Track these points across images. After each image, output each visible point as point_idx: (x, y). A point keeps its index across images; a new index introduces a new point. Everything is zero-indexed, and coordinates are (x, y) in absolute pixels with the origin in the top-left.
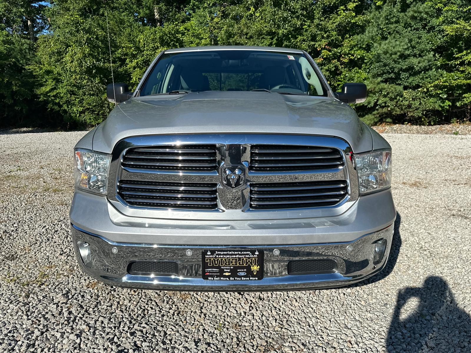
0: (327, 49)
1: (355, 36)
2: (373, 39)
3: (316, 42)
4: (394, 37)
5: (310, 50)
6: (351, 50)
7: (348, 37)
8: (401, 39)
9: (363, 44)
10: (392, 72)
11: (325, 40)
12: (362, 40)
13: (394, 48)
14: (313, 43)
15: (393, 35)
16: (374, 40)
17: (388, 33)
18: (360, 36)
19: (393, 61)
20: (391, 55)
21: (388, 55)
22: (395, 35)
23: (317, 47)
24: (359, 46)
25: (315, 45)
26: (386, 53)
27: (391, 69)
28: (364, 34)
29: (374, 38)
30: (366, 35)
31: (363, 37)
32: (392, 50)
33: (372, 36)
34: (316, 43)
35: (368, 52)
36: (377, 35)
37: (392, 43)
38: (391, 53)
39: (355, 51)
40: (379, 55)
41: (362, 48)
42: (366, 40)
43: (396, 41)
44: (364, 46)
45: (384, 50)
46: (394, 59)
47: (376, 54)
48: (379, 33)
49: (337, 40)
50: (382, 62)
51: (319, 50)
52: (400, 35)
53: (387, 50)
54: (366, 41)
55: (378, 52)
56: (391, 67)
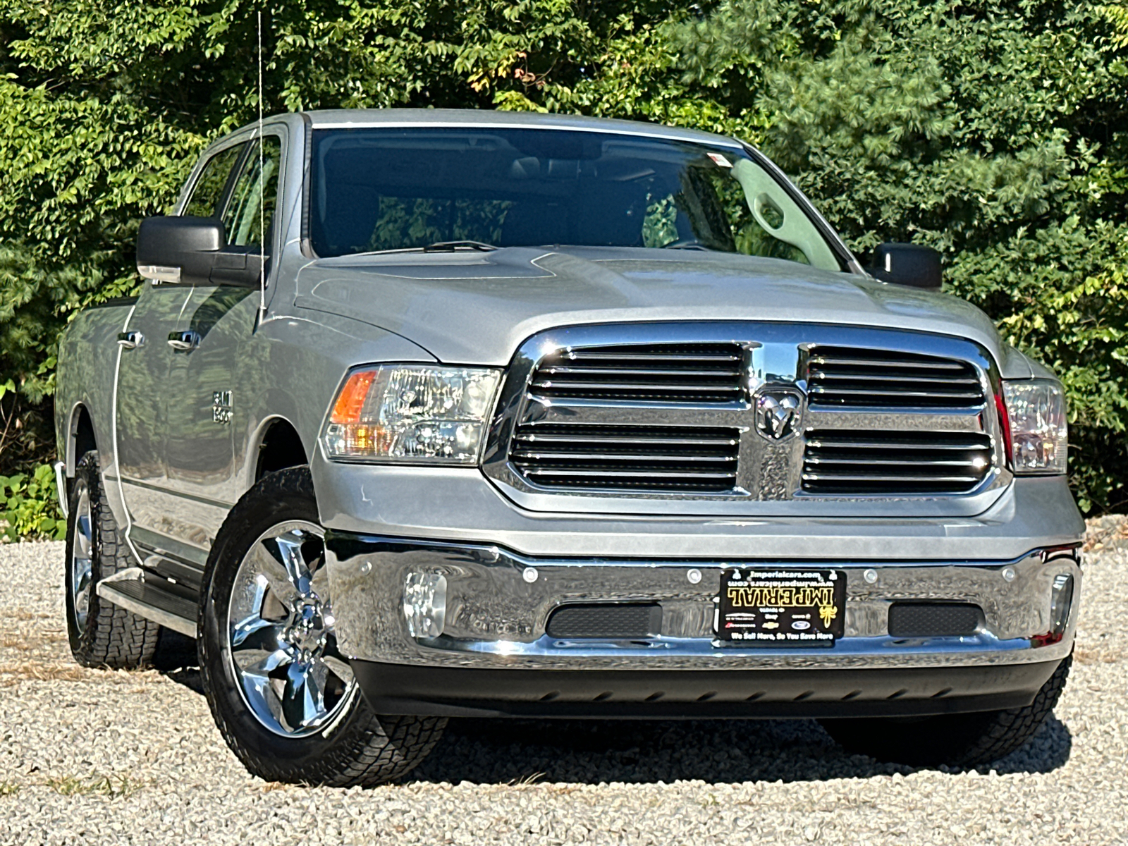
0: (518, 86)
1: (666, 29)
2: (760, 49)
3: (459, 41)
4: (867, 44)
5: (419, 85)
6: (647, 97)
7: (629, 27)
8: (902, 57)
9: (709, 72)
10: (870, 224)
11: (508, 38)
12: (703, 49)
13: (872, 102)
14: (441, 48)
15: (862, 32)
16: (768, 55)
17: (834, 19)
18: (695, 30)
19: (868, 168)
20: (859, 135)
21: (843, 136)
22: (870, 31)
23: (466, 74)
24: (688, 78)
25: (452, 57)
26: (831, 123)
27: (861, 206)
28: (715, 16)
29: (765, 41)
30: (720, 24)
31: (709, 33)
32: (860, 112)
33: (757, 33)
34: (459, 50)
35: (735, 114)
36: (780, 25)
37: (857, 73)
38: (860, 127)
39: (666, 102)
40: (796, 134)
41: (705, 88)
42: (722, 49)
43: (879, 62)
44: (714, 82)
45: (823, 108)
46: (873, 160)
47: (783, 126)
48: (785, 17)
49: (571, 40)
50: (816, 169)
51: (477, 87)
52: (895, 33)
53: (836, 108)
54: (725, 58)
55: (794, 117)
56: (861, 196)
